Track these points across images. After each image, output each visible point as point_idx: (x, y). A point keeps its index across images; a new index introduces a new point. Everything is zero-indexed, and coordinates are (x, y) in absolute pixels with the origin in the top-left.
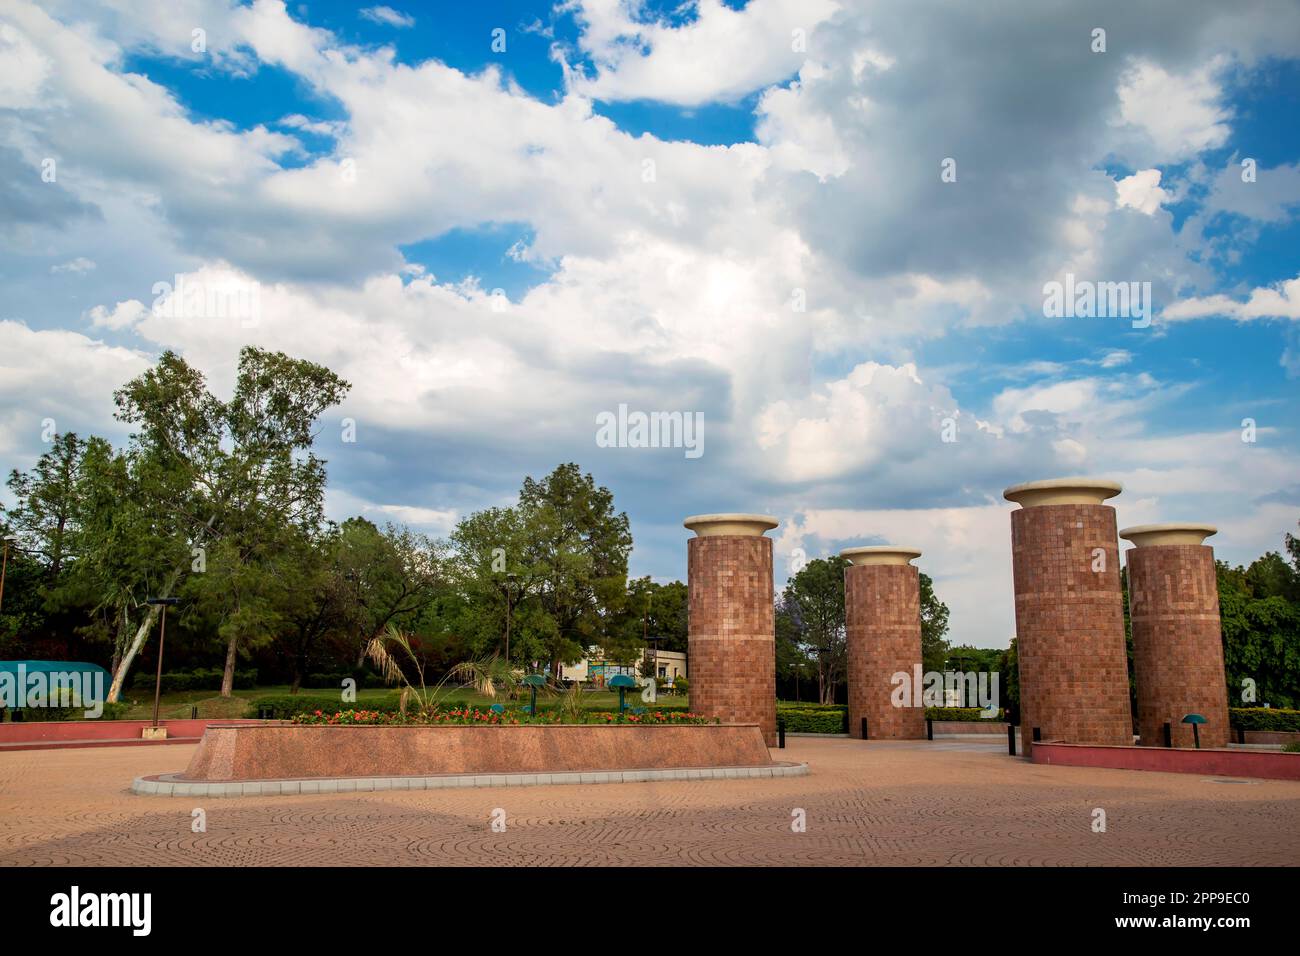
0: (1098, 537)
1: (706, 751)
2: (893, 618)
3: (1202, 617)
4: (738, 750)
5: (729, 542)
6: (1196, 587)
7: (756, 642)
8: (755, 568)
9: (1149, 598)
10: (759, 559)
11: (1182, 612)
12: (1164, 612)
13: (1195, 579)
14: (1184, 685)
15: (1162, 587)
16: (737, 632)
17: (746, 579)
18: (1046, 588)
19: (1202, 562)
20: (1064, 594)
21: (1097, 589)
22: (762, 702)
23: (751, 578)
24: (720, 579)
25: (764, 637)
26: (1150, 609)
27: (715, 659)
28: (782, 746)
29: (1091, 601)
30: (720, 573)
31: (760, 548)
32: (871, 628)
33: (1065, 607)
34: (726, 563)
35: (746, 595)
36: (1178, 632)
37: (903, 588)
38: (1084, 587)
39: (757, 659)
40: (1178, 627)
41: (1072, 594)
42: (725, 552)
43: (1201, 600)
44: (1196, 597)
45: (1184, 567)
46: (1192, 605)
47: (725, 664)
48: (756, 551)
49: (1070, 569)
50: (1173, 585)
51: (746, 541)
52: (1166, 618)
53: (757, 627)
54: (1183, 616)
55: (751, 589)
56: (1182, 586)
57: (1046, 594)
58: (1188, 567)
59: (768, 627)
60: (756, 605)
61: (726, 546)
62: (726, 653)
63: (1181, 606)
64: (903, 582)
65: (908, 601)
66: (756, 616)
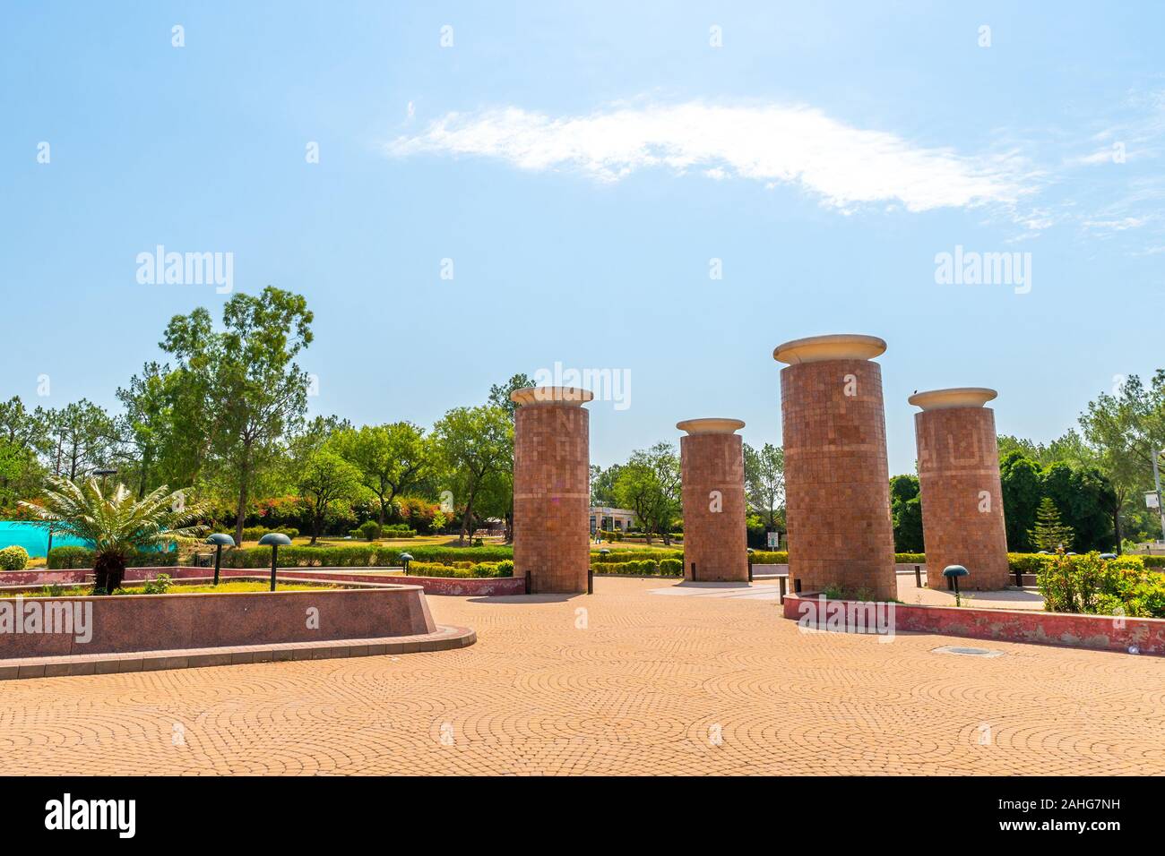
2: (716, 479)
3: (982, 472)
5: (544, 410)
6: (976, 445)
7: (569, 499)
8: (567, 434)
9: (934, 456)
10: (571, 426)
11: (963, 468)
12: (948, 469)
13: (975, 438)
14: (965, 533)
15: (946, 446)
16: (549, 490)
17: (558, 444)
18: (808, 442)
19: (982, 422)
20: (826, 448)
21: (858, 443)
22: (573, 552)
23: (563, 443)
24: (535, 444)
25: (576, 496)
26: (935, 465)
27: (531, 515)
28: (590, 591)
29: (852, 454)
30: (535, 439)
31: (572, 416)
32: (698, 487)
33: (826, 460)
34: (540, 430)
35: (559, 458)
36: (960, 486)
37: (727, 453)
38: (845, 441)
39: (569, 515)
40: (960, 482)
41: (833, 448)
42: (540, 420)
43: (981, 457)
44: (977, 454)
45: (965, 427)
46: (974, 461)
47: (539, 520)
48: (568, 419)
49: (831, 423)
50: (956, 444)
51: (559, 412)
52: (948, 473)
53: (568, 486)
54: (964, 472)
55: (563, 453)
56: (963, 444)
57: (808, 448)
58: (969, 427)
59: (580, 486)
60: (568, 467)
61: (540, 414)
62: (540, 510)
63: (962, 462)
64: (726, 449)
65: (732, 464)
66: (568, 476)
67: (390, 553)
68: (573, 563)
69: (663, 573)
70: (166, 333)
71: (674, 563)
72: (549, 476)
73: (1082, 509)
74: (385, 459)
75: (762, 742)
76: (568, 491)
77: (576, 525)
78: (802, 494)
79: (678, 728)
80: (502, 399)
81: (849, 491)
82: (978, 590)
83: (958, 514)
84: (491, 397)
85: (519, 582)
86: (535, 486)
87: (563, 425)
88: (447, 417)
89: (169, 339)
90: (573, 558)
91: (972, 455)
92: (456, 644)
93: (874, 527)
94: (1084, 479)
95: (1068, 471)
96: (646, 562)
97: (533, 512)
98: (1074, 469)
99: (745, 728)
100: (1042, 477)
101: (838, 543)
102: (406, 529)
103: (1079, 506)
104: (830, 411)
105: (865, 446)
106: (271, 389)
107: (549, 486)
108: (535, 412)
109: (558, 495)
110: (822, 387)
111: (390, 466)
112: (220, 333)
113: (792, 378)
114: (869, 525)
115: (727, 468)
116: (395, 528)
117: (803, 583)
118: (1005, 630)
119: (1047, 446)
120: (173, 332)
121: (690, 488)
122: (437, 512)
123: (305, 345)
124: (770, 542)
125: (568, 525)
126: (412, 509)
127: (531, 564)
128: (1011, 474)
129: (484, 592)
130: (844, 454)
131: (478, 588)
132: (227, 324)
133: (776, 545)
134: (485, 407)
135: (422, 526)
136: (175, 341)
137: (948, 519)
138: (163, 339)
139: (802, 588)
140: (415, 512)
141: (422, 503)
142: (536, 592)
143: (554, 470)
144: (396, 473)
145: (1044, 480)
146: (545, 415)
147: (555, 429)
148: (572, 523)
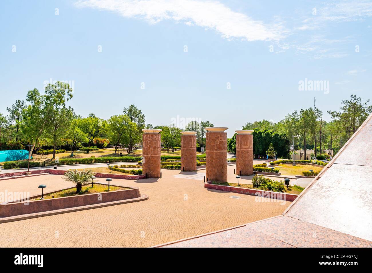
0: (222, 139)
1: (124, 196)
2: (190, 146)
3: (249, 149)
4: (132, 195)
5: (151, 135)
6: (248, 143)
7: (156, 156)
8: (156, 141)
9: (239, 145)
10: (157, 139)
11: (245, 148)
12: (242, 148)
13: (248, 141)
14: (244, 163)
15: (242, 143)
16: (152, 154)
17: (154, 143)
18: (211, 150)
19: (250, 138)
20: (214, 151)
21: (221, 150)
22: (157, 169)
23: (155, 143)
24: (148, 143)
25: (158, 155)
26: (239, 147)
27: (147, 160)
28: (161, 178)
29: (220, 153)
30: (148, 142)
31: (157, 136)
32: (185, 148)
33: (214, 154)
34: (149, 140)
35: (154, 147)
36: (244, 152)
37: (192, 140)
38: (219, 150)
39: (156, 160)
40: (244, 151)
41: (216, 151)
42: (149, 137)
43: (249, 146)
44: (248, 145)
45: (246, 139)
46: (247, 147)
47: (149, 161)
48: (156, 137)
49: (216, 146)
50: (244, 143)
51: (154, 135)
52: (242, 149)
53: (156, 153)
54: (245, 149)
55: (155, 145)
56: (246, 143)
57: (211, 151)
58: (247, 139)
59: (159, 153)
60: (156, 148)
61: (150, 136)
62: (149, 159)
63: (245, 147)
64: (192, 139)
65: (193, 143)
66: (156, 151)
67: (98, 159)
68: (157, 171)
69: (176, 168)
70: (27, 96)
71: (178, 166)
72: (152, 151)
73: (281, 144)
74: (91, 128)
75: (201, 218)
76: (156, 154)
77: (158, 162)
78: (209, 160)
79: (190, 216)
80: (127, 112)
81: (219, 160)
82: (246, 175)
83: (243, 159)
84: (124, 111)
85: (144, 176)
86: (148, 153)
87: (155, 138)
88: (111, 118)
89: (28, 98)
90: (157, 170)
91: (247, 145)
92: (147, 199)
93: (223, 168)
94: (282, 137)
95: (278, 135)
96: (171, 165)
97: (148, 159)
98: (280, 134)
99: (198, 216)
100: (272, 136)
101: (216, 171)
102: (96, 148)
103: (280, 144)
104: (216, 143)
105: (223, 151)
106: (63, 114)
107: (152, 153)
108: (148, 135)
109: (154, 155)
110: (214, 138)
111: (92, 130)
112: (43, 95)
113: (208, 135)
114: (222, 167)
115: (192, 144)
116: (93, 148)
117: (209, 179)
118: (243, 192)
119: (277, 123)
120: (29, 96)
121: (183, 148)
122: (104, 142)
123: (70, 98)
124: (201, 150)
125: (156, 162)
126: (97, 141)
127: (147, 171)
128: (264, 135)
129: (137, 178)
130: (218, 153)
131: (135, 178)
132: (46, 93)
133: (203, 151)
134: (122, 115)
135: (100, 146)
136: (30, 98)
137: (241, 160)
138: (27, 98)
139: (208, 180)
140: (98, 142)
141: (100, 139)
142: (148, 178)
143: (153, 150)
144: (93, 132)
145: (272, 137)
146: (151, 136)
147: (153, 140)
148: (157, 162)
